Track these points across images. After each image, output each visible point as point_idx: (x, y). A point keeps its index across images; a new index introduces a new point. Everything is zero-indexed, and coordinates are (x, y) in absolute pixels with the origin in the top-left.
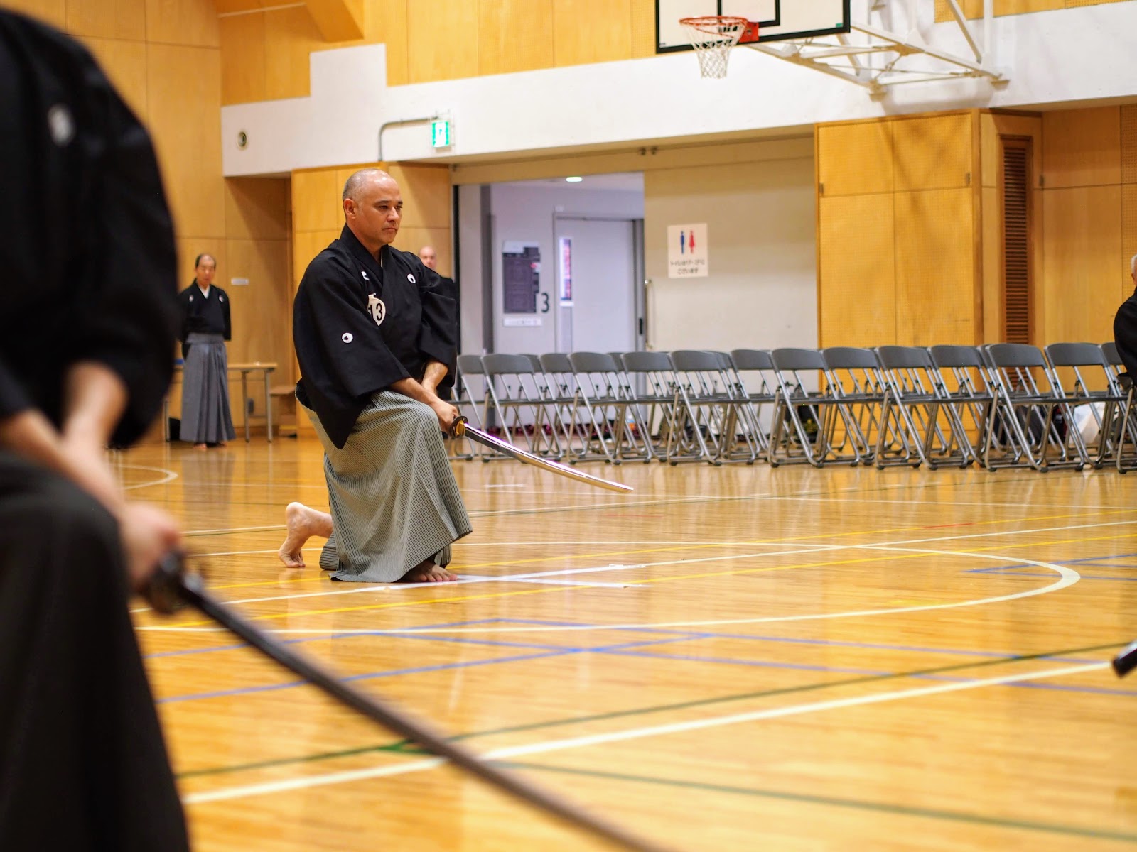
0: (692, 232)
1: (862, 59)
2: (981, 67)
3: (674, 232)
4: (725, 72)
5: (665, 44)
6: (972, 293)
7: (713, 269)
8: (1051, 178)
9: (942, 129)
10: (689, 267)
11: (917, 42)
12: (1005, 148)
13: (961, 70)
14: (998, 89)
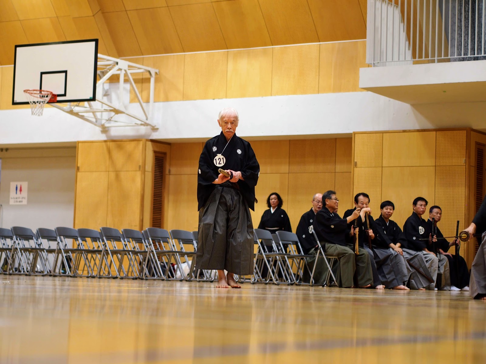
0: (21, 185)
1: (98, 115)
2: (147, 122)
3: (13, 185)
4: (42, 114)
5: (16, 101)
6: (139, 214)
7: (29, 201)
8: (173, 170)
9: (130, 147)
10: (18, 200)
11: (122, 109)
12: (156, 156)
13: (140, 122)
14: (154, 132)
